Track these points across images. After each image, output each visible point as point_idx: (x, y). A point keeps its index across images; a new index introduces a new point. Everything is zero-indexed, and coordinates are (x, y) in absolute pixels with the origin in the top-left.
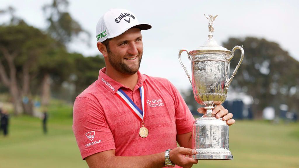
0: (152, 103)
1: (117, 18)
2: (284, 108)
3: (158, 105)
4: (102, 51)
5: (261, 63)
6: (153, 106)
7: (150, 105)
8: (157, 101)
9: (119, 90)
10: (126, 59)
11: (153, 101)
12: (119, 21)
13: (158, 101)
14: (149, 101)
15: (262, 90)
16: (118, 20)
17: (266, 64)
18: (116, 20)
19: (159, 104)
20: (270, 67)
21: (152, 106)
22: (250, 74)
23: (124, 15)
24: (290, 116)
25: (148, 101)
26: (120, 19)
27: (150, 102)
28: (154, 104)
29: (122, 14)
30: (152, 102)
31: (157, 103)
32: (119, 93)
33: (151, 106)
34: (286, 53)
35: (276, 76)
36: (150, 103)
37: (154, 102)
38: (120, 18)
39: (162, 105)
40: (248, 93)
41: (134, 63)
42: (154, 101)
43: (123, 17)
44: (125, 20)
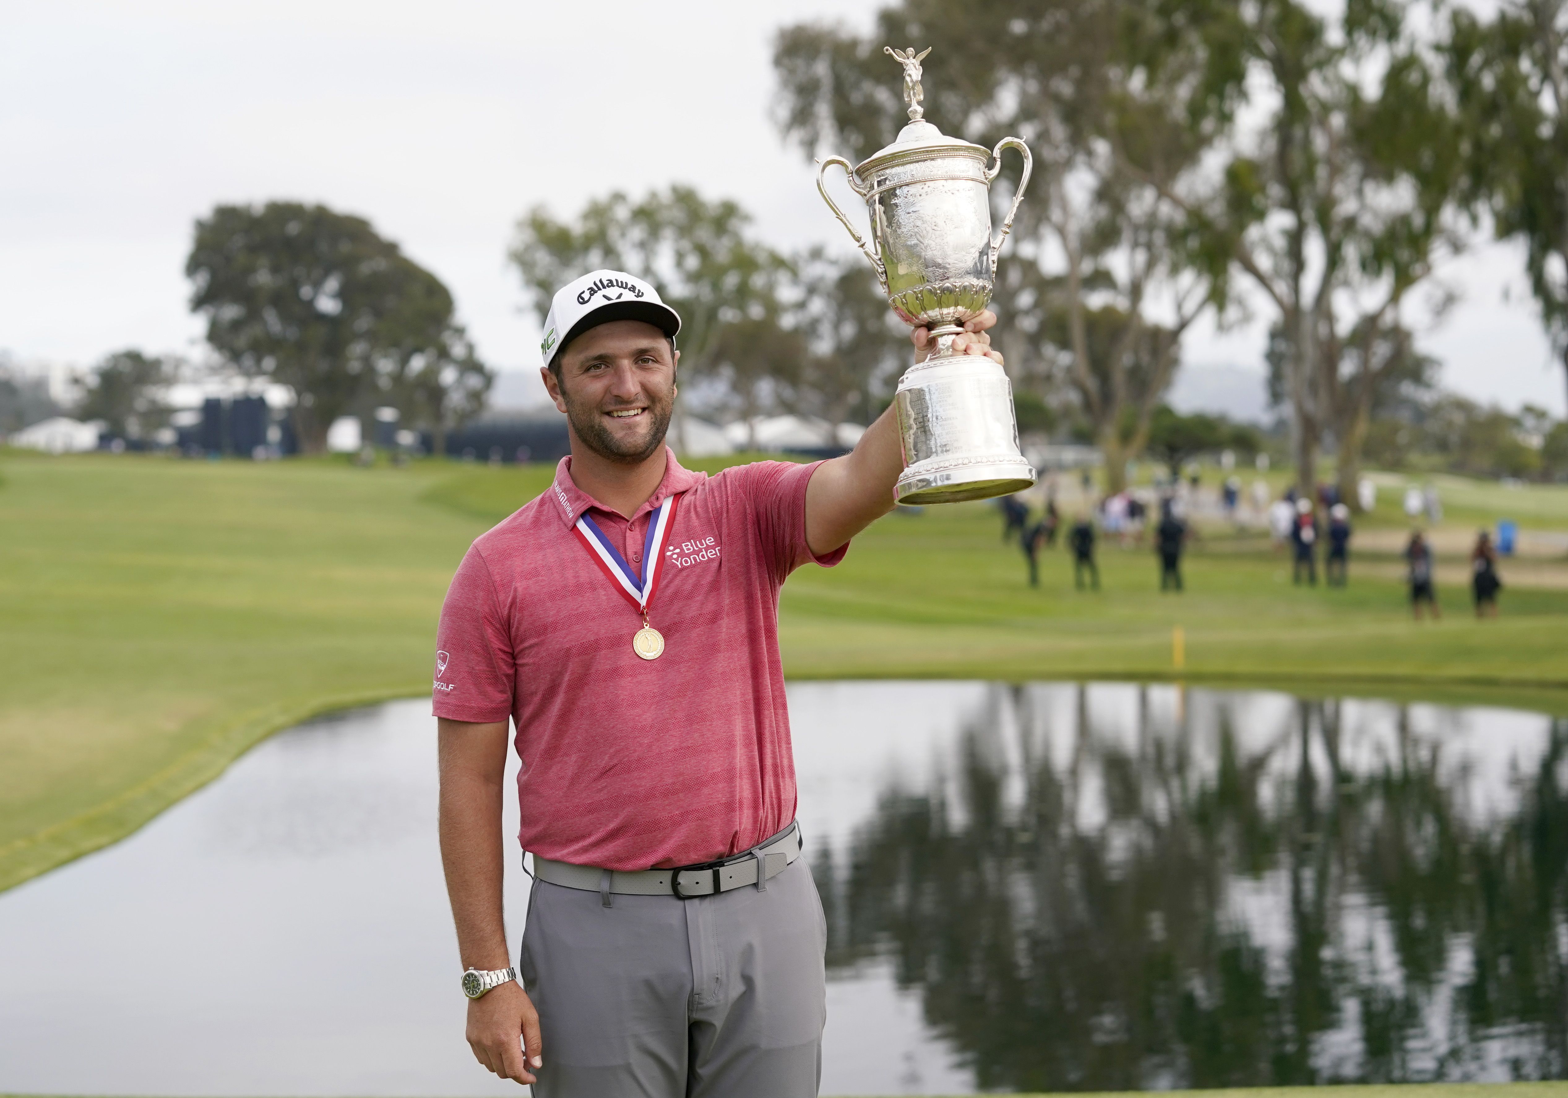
0: (682, 555)
1: (583, 292)
2: (387, 414)
3: (703, 556)
4: (555, 395)
5: (317, 285)
6: (686, 562)
7: (677, 560)
8: (697, 546)
9: (583, 516)
10: (609, 414)
11: (685, 548)
12: (586, 300)
13: (702, 545)
14: (674, 549)
15: (323, 366)
16: (586, 296)
17: (332, 284)
18: (580, 296)
19: (704, 553)
20: (342, 295)
21: (681, 563)
22: (286, 317)
23: (605, 283)
24: (406, 438)
25: (671, 548)
26: (592, 295)
27: (678, 551)
28: (688, 555)
29: (601, 281)
30: (682, 550)
31: (697, 553)
32: (582, 526)
33: (678, 564)
34: (390, 249)
35: (364, 323)
36: (675, 556)
37: (688, 549)
38: (590, 292)
39: (716, 554)
40: (278, 377)
41: (630, 427)
42: (689, 547)
43: (600, 289)
44: (604, 296)
